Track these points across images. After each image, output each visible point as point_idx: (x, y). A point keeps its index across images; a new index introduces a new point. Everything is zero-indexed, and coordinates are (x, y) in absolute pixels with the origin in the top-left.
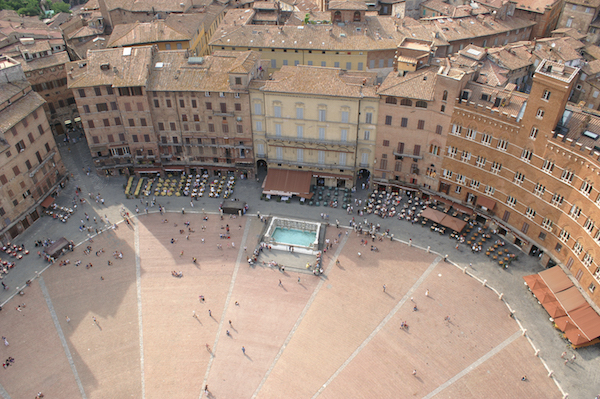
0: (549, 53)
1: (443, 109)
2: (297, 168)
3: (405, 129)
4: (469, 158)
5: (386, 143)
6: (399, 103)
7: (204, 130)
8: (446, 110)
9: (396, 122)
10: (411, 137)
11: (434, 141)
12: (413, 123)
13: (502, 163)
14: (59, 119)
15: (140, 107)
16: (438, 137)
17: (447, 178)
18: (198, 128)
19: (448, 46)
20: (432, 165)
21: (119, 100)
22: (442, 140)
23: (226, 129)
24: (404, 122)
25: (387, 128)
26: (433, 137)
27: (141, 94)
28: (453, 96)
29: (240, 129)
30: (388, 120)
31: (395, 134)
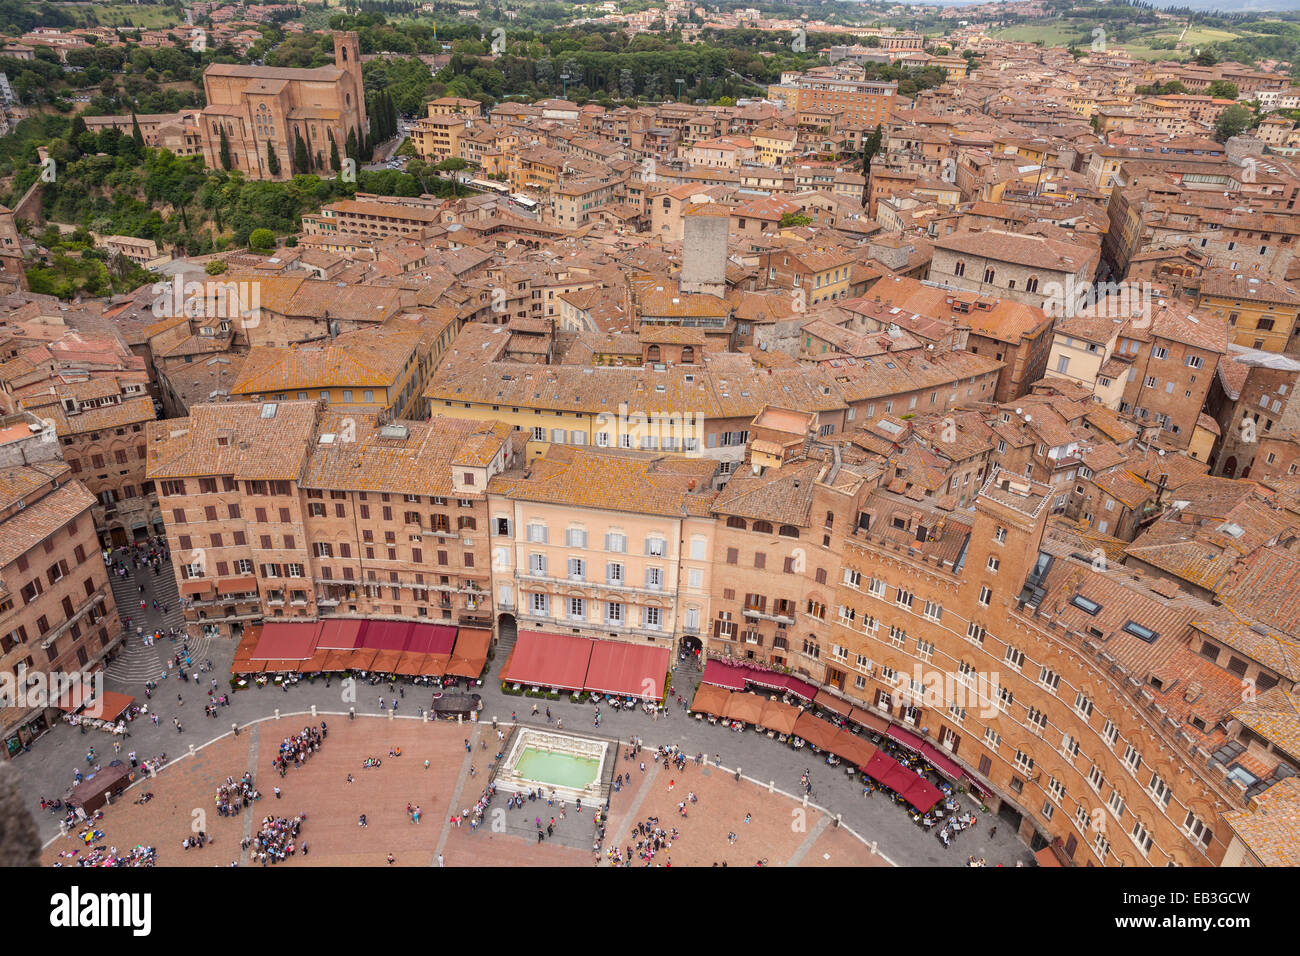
0: (1023, 430)
1: (827, 540)
2: (571, 632)
3: (762, 572)
4: (875, 628)
5: (729, 594)
6: (749, 527)
7: (404, 558)
8: (831, 542)
9: (746, 559)
10: (773, 585)
11: (812, 593)
12: (775, 562)
13: (935, 641)
14: (120, 520)
15: (285, 516)
16: (820, 588)
17: (839, 661)
18: (392, 554)
19: (846, 410)
20: (812, 635)
21: (244, 501)
22: (826, 595)
23: (443, 558)
24: (760, 560)
25: (732, 569)
26: (812, 587)
27: (289, 493)
28: (843, 521)
29: (469, 560)
30: (733, 556)
31: (745, 579)
